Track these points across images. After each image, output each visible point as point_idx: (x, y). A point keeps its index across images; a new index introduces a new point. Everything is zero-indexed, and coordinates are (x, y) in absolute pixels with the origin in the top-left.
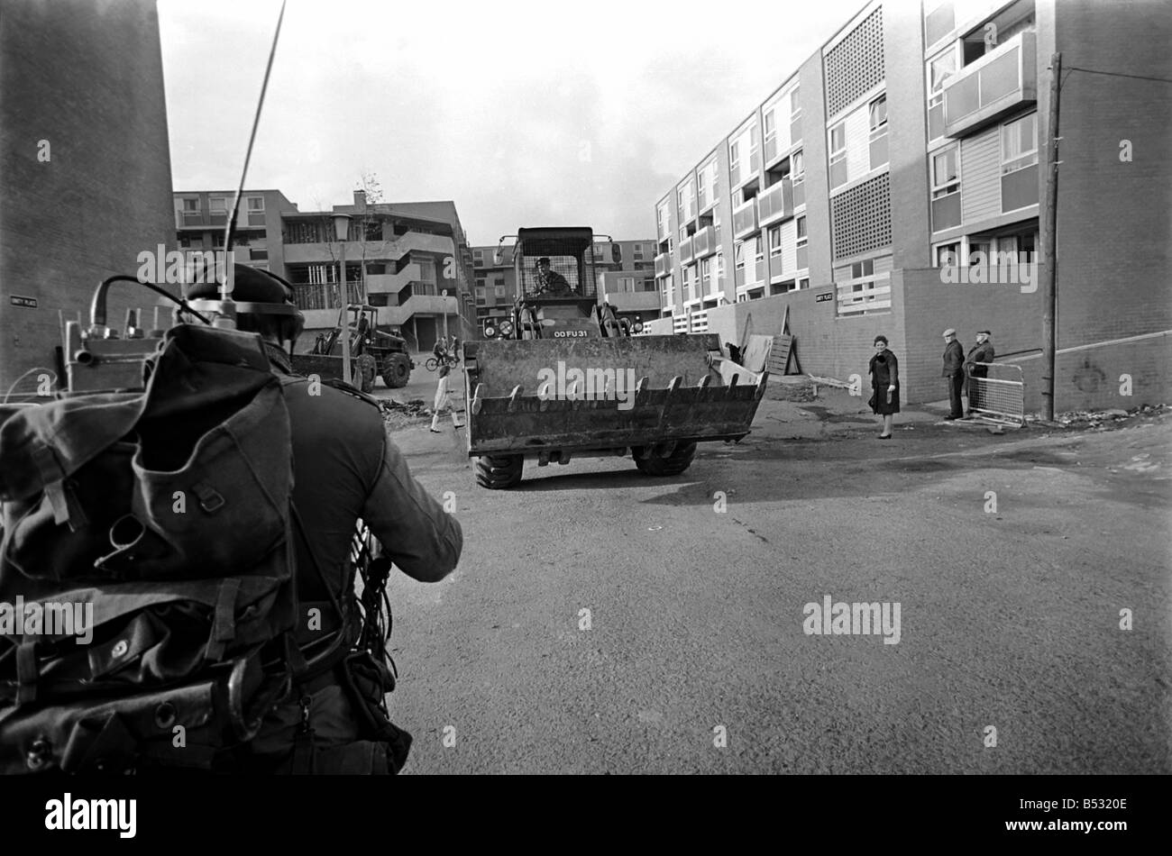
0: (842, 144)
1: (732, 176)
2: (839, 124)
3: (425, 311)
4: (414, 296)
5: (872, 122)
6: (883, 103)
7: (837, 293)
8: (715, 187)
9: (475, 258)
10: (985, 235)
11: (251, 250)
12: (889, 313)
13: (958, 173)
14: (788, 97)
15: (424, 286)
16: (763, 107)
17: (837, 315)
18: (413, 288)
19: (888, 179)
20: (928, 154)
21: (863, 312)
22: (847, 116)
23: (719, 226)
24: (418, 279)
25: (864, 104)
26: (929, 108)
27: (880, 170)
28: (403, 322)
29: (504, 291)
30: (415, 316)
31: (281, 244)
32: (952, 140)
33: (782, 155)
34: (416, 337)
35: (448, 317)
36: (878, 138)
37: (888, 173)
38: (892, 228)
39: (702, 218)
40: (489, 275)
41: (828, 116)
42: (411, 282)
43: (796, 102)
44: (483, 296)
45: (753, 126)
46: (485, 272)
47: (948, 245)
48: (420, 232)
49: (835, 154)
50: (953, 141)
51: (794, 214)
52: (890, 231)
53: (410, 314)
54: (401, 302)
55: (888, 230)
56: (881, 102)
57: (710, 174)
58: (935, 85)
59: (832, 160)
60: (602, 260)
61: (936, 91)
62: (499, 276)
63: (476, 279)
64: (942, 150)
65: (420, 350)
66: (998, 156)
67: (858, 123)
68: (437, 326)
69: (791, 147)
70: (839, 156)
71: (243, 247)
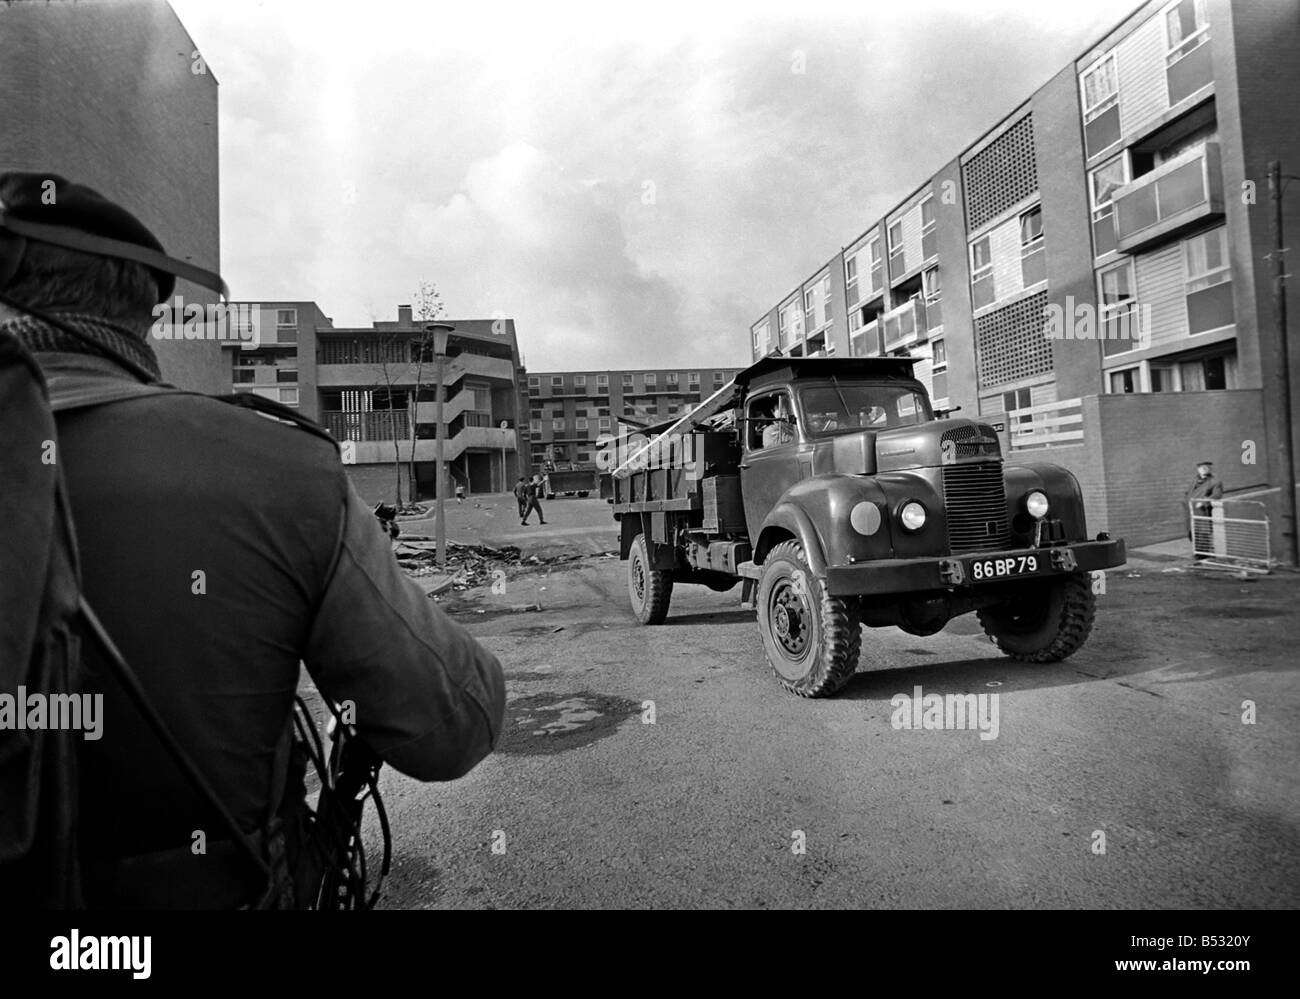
0: (986, 258)
1: (850, 294)
2: (983, 237)
3: (479, 446)
4: (466, 427)
5: (1024, 236)
6: (1036, 216)
7: (1009, 424)
8: (828, 307)
9: (530, 386)
10: (1165, 359)
11: (278, 371)
12: (1082, 445)
13: (1132, 291)
14: (919, 207)
15: (479, 417)
16: (888, 219)
17: (1011, 448)
18: (465, 419)
19: (1046, 298)
20: (1095, 271)
21: (1044, 445)
22: (992, 229)
23: (833, 351)
24: (472, 407)
25: (1013, 216)
26: (1094, 221)
27: (1035, 289)
28: (453, 459)
29: (563, 425)
30: (468, 451)
31: (314, 364)
32: (1125, 255)
33: (913, 271)
34: (467, 476)
35: (507, 453)
36: (1031, 253)
37: (1045, 292)
38: (1054, 353)
39: (810, 342)
40: (545, 405)
41: (969, 229)
42: (464, 411)
43: (928, 215)
44: (540, 430)
45: (874, 240)
46: (541, 403)
47: (1123, 372)
48: (476, 354)
49: (978, 271)
50: (1124, 258)
51: (929, 337)
52: (1051, 356)
53: (461, 448)
54: (451, 435)
55: (1047, 354)
56: (1033, 214)
57: (820, 292)
58: (1100, 196)
59: (975, 277)
60: (677, 390)
61: (1101, 203)
62: (558, 407)
63: (532, 410)
64: (1112, 267)
65: (472, 491)
66: (1180, 273)
67: (1006, 237)
68: (492, 464)
69: (923, 262)
70: (981, 274)
71: (270, 367)
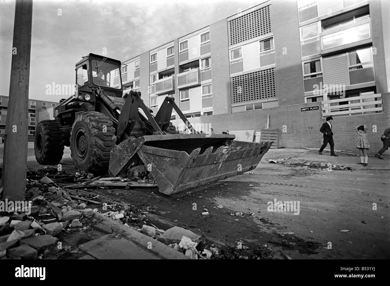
2: (237, 48)
5: (261, 48)
13: (321, 70)
14: (199, 36)
16: (179, 39)
20: (302, 62)
22: (243, 45)
25: (257, 41)
26: (301, 45)
27: (268, 67)
33: (194, 59)
41: (230, 45)
43: (204, 39)
45: (170, 47)
49: (233, 60)
51: (202, 84)
56: (267, 41)
59: (231, 62)
64: (309, 61)
66: (346, 64)
67: (251, 48)
69: (200, 56)
70: (236, 61)
